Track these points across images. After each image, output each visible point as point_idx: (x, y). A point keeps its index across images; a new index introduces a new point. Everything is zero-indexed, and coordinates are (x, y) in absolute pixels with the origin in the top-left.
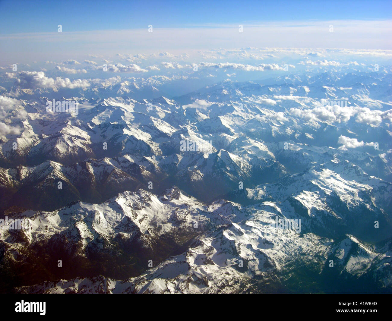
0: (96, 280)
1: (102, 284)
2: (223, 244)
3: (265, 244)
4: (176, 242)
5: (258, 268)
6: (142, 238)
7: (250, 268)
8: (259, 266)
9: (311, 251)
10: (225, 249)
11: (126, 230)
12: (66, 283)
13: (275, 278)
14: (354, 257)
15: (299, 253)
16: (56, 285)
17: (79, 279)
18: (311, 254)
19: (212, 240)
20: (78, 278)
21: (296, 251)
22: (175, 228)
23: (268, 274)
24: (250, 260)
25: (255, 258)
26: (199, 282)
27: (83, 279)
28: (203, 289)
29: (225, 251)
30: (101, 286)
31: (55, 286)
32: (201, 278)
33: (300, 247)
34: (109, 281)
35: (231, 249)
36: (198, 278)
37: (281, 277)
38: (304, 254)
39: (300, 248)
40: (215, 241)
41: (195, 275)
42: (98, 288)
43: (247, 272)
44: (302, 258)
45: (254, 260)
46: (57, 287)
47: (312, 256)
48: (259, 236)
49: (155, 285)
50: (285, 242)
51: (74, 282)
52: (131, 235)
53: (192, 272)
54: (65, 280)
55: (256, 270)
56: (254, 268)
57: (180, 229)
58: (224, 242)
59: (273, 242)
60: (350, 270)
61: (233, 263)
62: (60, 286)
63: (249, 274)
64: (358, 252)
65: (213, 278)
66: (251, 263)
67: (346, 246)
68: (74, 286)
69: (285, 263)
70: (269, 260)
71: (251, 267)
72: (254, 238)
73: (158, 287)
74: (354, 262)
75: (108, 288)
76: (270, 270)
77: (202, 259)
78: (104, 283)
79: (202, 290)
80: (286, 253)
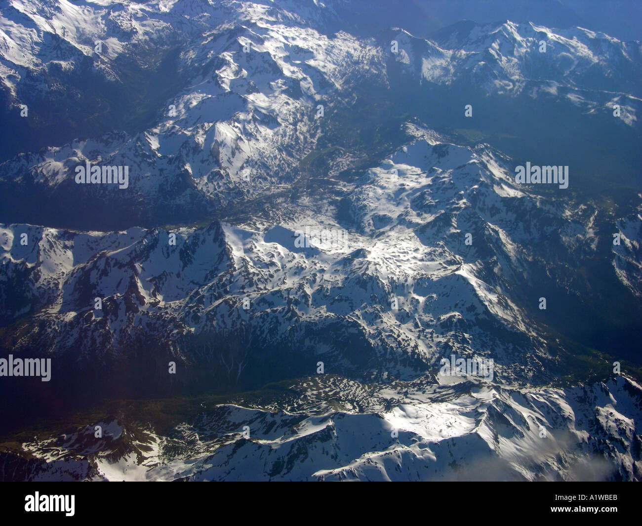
0: (110, 140)
1: (139, 143)
2: (251, 59)
3: (298, 53)
4: (143, 67)
5: (315, 90)
6: (98, 66)
7: (304, 92)
8: (314, 87)
9: (363, 57)
10: (257, 68)
11: (60, 55)
12: (59, 151)
13: (339, 102)
14: (426, 59)
15: (351, 61)
16: (45, 157)
17: (79, 142)
18: (365, 62)
19: (231, 55)
20: (76, 141)
21: (346, 59)
22: (127, 45)
23: (330, 97)
24: (301, 80)
25: (305, 76)
26: (266, 120)
27: (84, 141)
28: (276, 130)
29: (259, 69)
30: (139, 146)
31: (44, 160)
32: (268, 114)
33: (348, 52)
34: (147, 136)
35: (266, 65)
36: (264, 114)
37: (346, 100)
38: (357, 63)
39: (349, 55)
40: (237, 55)
41: (258, 111)
42: (137, 150)
43: (303, 98)
44: (357, 68)
45: (305, 79)
46: (48, 160)
47: (367, 64)
48: (284, 43)
49: (222, 133)
50: (324, 47)
51: (72, 148)
52: (72, 63)
53: (252, 107)
54: (55, 148)
55: (314, 93)
56: (310, 91)
57: (134, 45)
58: (252, 57)
59: (311, 50)
60: (430, 78)
61: (281, 87)
62: (52, 157)
63: (307, 101)
64: (429, 51)
65: (278, 112)
66: (302, 83)
67: (404, 44)
68: (75, 154)
69: (341, 79)
70: (325, 76)
71: (305, 90)
72: (278, 46)
73: (227, 135)
74: (430, 67)
75: (151, 148)
76: (331, 91)
77: (242, 86)
78: (141, 141)
79: (277, 132)
80: (334, 63)
